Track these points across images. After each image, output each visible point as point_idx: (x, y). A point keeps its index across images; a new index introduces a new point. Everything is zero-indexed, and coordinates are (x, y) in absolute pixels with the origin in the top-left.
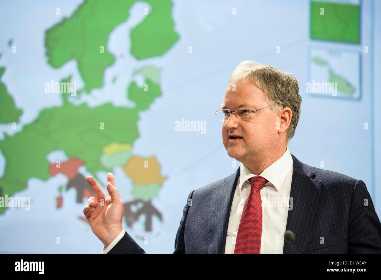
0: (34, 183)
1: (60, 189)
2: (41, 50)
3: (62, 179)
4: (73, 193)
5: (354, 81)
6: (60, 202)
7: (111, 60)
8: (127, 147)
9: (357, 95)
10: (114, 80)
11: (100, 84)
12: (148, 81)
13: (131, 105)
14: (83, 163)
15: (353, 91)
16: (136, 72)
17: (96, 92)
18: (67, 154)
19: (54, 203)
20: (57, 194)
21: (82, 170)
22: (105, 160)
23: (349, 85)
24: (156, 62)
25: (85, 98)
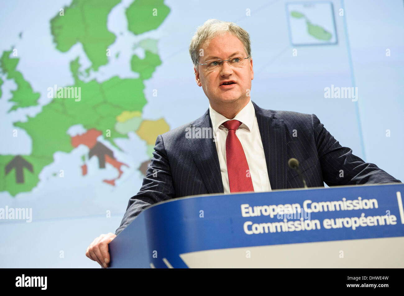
0: (59, 156)
1: (83, 158)
2: (48, 38)
3: (83, 149)
4: (95, 160)
5: (329, 28)
6: (85, 170)
7: (112, 39)
8: (137, 113)
9: (333, 40)
10: (117, 55)
11: (106, 61)
12: (147, 53)
13: (135, 75)
14: (101, 133)
15: (330, 37)
16: (136, 46)
17: (102, 69)
18: (85, 127)
19: (80, 171)
20: (81, 163)
21: (100, 139)
22: (120, 128)
23: (325, 32)
24: (153, 35)
25: (93, 75)
